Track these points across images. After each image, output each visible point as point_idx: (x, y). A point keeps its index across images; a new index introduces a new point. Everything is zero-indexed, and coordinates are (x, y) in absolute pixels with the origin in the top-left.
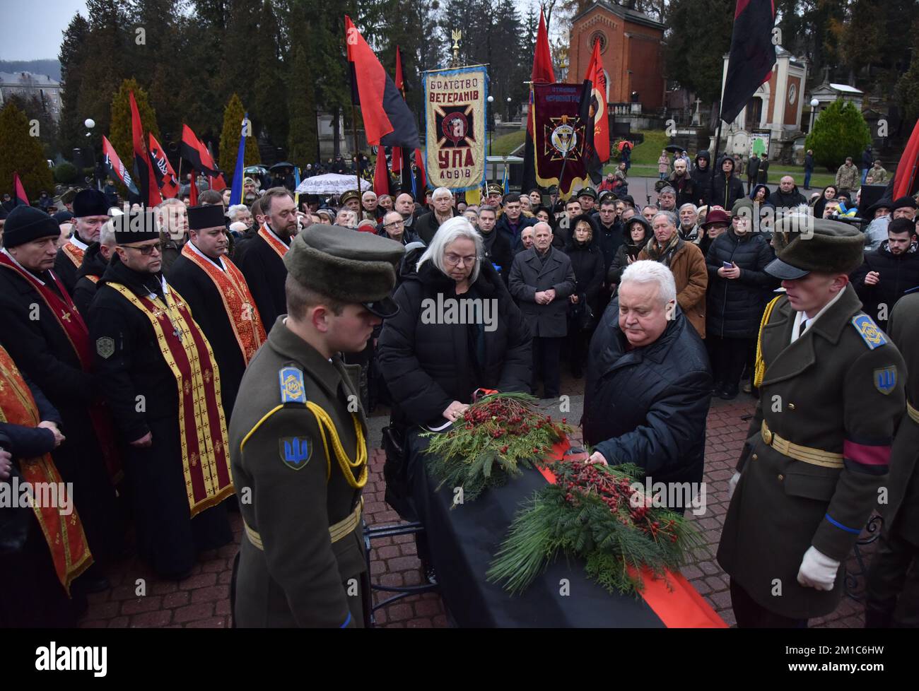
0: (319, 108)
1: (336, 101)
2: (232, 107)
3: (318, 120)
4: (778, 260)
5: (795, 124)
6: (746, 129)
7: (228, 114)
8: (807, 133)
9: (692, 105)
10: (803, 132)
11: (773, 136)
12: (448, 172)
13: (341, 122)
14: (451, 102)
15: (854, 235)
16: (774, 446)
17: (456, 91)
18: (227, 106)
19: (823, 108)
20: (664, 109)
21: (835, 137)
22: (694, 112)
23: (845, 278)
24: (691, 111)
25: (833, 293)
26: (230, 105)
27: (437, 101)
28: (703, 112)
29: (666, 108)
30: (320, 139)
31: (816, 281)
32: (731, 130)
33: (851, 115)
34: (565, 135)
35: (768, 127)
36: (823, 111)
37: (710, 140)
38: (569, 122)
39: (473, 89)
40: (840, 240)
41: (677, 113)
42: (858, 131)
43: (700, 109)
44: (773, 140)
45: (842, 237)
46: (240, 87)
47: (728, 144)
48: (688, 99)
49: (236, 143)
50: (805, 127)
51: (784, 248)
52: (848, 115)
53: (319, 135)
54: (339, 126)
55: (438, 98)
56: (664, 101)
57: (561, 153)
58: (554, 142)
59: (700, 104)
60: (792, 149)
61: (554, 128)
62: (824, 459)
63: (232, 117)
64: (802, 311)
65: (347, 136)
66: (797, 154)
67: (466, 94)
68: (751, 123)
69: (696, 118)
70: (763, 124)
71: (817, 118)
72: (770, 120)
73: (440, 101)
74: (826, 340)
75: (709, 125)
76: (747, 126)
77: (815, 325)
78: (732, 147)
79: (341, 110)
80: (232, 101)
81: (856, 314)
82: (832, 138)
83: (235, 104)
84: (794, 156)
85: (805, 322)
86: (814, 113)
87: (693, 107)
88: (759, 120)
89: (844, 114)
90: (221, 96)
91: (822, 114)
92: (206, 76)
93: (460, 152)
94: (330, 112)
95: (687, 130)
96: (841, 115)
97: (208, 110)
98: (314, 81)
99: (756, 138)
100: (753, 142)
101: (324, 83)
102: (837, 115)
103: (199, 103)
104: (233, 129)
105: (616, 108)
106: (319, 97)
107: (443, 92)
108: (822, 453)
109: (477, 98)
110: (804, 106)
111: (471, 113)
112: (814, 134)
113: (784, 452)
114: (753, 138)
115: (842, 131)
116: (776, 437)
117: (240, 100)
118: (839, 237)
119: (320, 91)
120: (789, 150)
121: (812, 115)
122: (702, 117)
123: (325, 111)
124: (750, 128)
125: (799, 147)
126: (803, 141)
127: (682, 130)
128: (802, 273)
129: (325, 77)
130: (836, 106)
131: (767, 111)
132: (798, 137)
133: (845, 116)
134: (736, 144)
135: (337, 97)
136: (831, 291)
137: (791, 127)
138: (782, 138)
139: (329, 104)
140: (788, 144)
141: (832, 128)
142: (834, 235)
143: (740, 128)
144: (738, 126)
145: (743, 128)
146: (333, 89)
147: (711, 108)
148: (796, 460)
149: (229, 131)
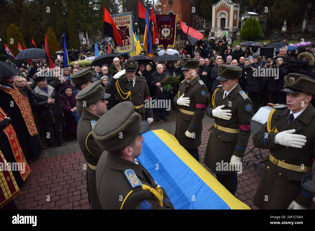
0: (79, 30)
1: (85, 27)
2: (50, 32)
3: (79, 34)
4: (219, 76)
5: (236, 26)
6: (221, 29)
7: (48, 34)
8: (241, 29)
9: (202, 22)
10: (239, 28)
11: (230, 31)
12: (123, 48)
13: (87, 35)
14: (122, 25)
15: (239, 69)
16: (218, 128)
17: (123, 21)
18: (48, 32)
19: (246, 20)
20: (193, 24)
21: (250, 30)
22: (203, 24)
23: (237, 81)
24: (202, 24)
25: (234, 85)
26: (48, 31)
27: (117, 25)
28: (206, 24)
29: (194, 24)
30: (80, 41)
31: (230, 81)
32: (216, 29)
33: (255, 22)
34: (166, 31)
35: (228, 28)
36: (245, 21)
37: (209, 34)
38: (168, 27)
39: (128, 20)
40: (236, 70)
41: (198, 25)
42: (257, 27)
43: (205, 23)
44: (230, 32)
45: (236, 69)
46: (51, 24)
47: (215, 34)
48: (201, 20)
49: (52, 44)
50: (240, 27)
51: (221, 73)
52: (254, 22)
53: (80, 39)
54: (86, 36)
55: (117, 24)
56: (193, 21)
57: (165, 37)
58: (162, 33)
59: (205, 21)
60: (236, 34)
61: (162, 29)
62: (230, 131)
63: (50, 35)
64: (226, 90)
65: (89, 39)
66: (238, 36)
67: (126, 22)
68: (222, 27)
69: (204, 26)
70: (226, 27)
71: (244, 24)
72: (228, 25)
73: (118, 25)
74: (232, 98)
75: (208, 28)
76: (221, 28)
77: (229, 94)
78: (216, 35)
79: (86, 30)
80: (49, 30)
81: (240, 91)
82: (249, 30)
83: (50, 30)
84: (237, 37)
85: (226, 93)
86: (243, 22)
87: (203, 22)
88: (225, 25)
89: (253, 22)
90: (45, 28)
91: (245, 22)
92: (39, 21)
93: (126, 41)
94: (83, 32)
95: (201, 30)
96: (251, 22)
97: (41, 33)
98: (76, 21)
99: (224, 32)
100: (223, 33)
101: (80, 22)
102: (250, 22)
103: (38, 31)
104: (50, 39)
105: (178, 24)
106: (79, 26)
107: (119, 22)
108: (230, 129)
109: (130, 23)
110: (239, 20)
111: (128, 28)
112: (243, 29)
113: (220, 129)
114: (223, 32)
115: (252, 28)
116: (218, 126)
117: (52, 29)
118: (235, 69)
119: (79, 25)
120: (235, 35)
121: (242, 23)
122: (206, 26)
123: (81, 31)
124: (222, 28)
125: (238, 34)
126: (240, 32)
127: (200, 30)
128: (226, 79)
129: (80, 20)
130: (250, 20)
131: (227, 23)
132: (238, 31)
133: (253, 23)
134: (218, 34)
135: (85, 26)
136: (233, 84)
137: (235, 27)
138: (232, 31)
139: (82, 29)
140: (234, 33)
141: (249, 27)
142: (234, 69)
143: (219, 28)
144: (218, 28)
145: (220, 28)
146: (84, 24)
147: (209, 23)
148: (223, 132)
149: (49, 40)
